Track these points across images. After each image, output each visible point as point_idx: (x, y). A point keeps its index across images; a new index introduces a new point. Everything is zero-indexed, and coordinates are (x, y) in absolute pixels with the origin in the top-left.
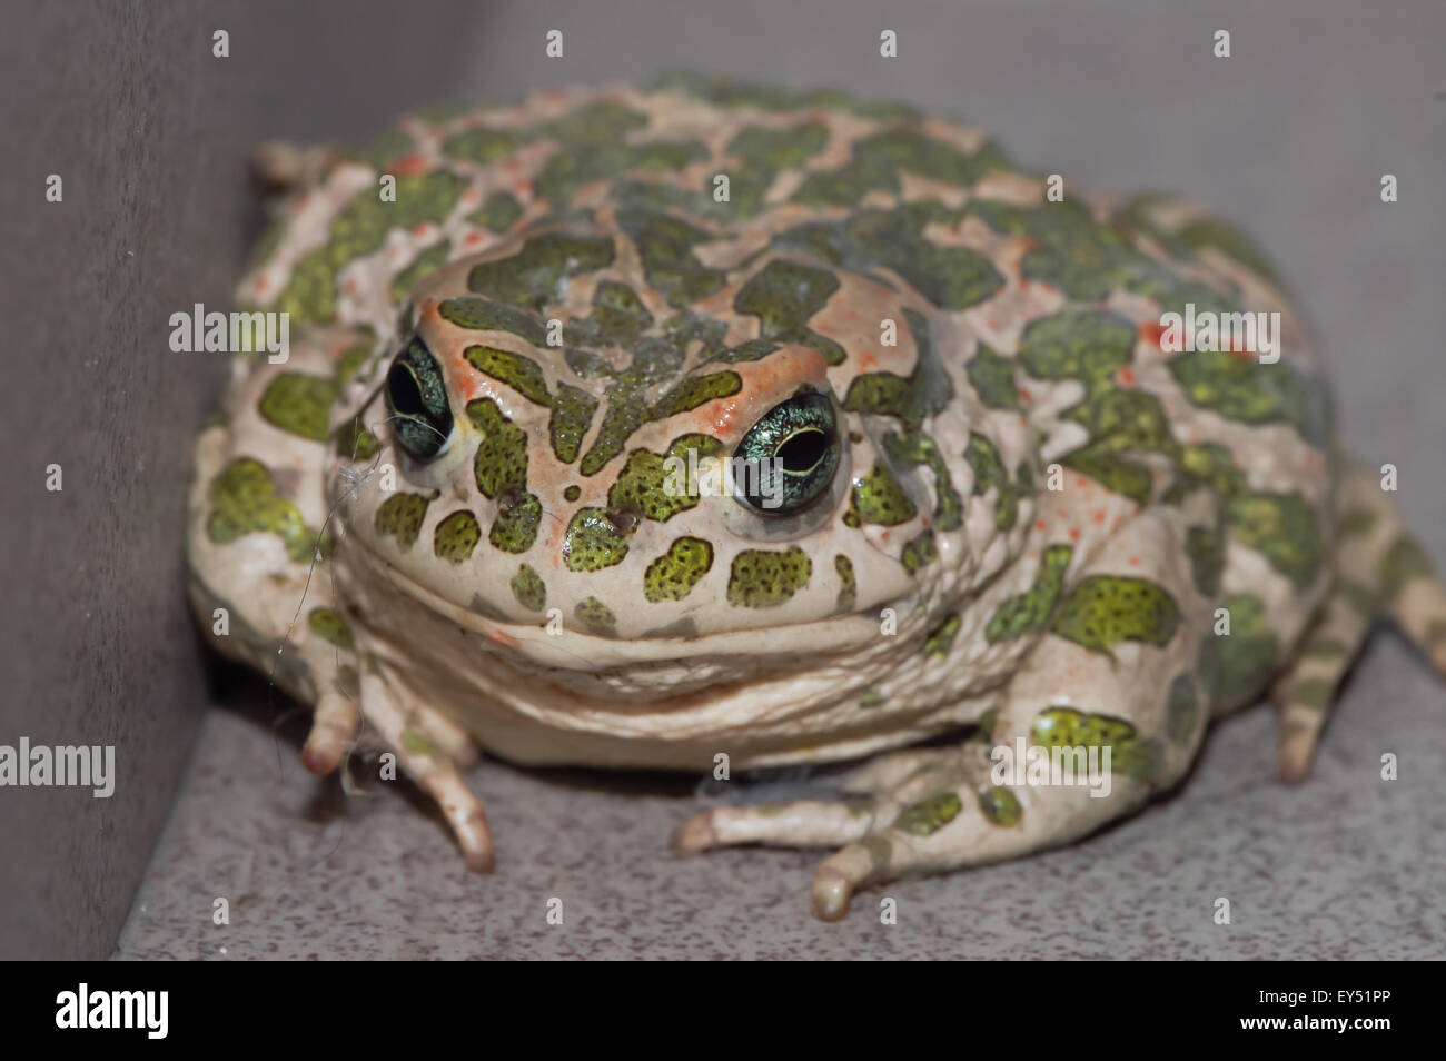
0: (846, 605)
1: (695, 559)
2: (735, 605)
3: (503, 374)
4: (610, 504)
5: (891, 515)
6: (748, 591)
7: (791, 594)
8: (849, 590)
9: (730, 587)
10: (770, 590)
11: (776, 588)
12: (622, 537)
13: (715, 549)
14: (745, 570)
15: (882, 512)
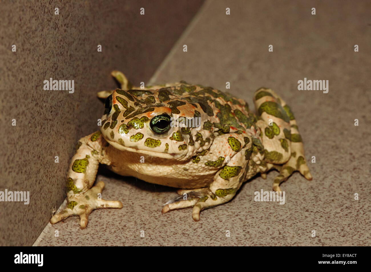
0: (166, 151)
1: (140, 137)
2: (145, 146)
3: (121, 102)
4: (128, 124)
5: (178, 139)
6: (148, 144)
7: (156, 147)
8: (167, 149)
9: (145, 143)
10: (152, 145)
11: (153, 145)
12: (128, 130)
13: (144, 136)
14: (148, 141)
15: (177, 139)
